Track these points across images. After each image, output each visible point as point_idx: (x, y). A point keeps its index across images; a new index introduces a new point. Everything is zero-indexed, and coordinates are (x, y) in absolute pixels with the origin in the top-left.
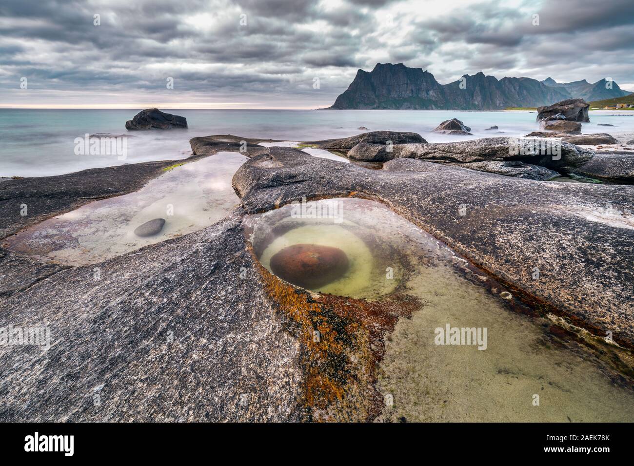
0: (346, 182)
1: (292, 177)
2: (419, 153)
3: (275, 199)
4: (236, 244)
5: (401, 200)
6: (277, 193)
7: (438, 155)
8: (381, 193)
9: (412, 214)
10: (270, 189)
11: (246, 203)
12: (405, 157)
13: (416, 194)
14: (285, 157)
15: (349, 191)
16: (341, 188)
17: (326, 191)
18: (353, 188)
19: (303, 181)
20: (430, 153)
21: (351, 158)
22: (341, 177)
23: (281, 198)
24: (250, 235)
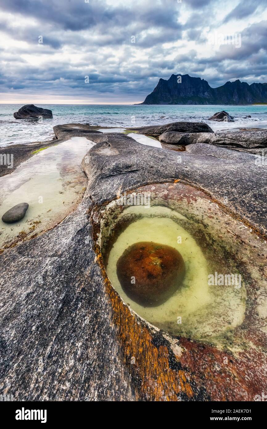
0: (171, 171)
1: (128, 167)
2: (212, 140)
3: (116, 189)
4: (85, 254)
5: (222, 192)
6: (117, 183)
7: (227, 142)
8: (201, 183)
9: (236, 208)
10: (112, 178)
11: (93, 194)
12: (201, 142)
13: (235, 187)
14: (119, 145)
15: (173, 179)
16: (167, 176)
17: (156, 179)
18: (177, 177)
19: (137, 170)
20: (221, 140)
21: (162, 141)
22: (166, 166)
23: (121, 187)
24: (98, 234)
